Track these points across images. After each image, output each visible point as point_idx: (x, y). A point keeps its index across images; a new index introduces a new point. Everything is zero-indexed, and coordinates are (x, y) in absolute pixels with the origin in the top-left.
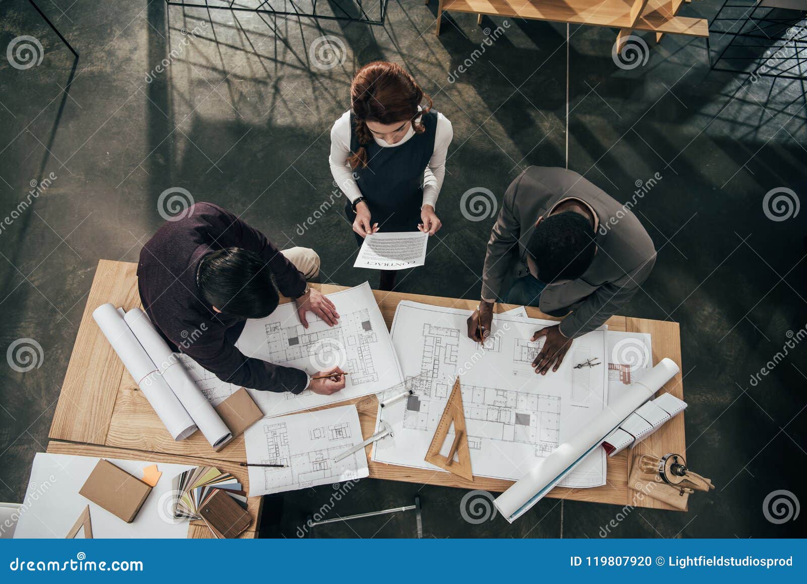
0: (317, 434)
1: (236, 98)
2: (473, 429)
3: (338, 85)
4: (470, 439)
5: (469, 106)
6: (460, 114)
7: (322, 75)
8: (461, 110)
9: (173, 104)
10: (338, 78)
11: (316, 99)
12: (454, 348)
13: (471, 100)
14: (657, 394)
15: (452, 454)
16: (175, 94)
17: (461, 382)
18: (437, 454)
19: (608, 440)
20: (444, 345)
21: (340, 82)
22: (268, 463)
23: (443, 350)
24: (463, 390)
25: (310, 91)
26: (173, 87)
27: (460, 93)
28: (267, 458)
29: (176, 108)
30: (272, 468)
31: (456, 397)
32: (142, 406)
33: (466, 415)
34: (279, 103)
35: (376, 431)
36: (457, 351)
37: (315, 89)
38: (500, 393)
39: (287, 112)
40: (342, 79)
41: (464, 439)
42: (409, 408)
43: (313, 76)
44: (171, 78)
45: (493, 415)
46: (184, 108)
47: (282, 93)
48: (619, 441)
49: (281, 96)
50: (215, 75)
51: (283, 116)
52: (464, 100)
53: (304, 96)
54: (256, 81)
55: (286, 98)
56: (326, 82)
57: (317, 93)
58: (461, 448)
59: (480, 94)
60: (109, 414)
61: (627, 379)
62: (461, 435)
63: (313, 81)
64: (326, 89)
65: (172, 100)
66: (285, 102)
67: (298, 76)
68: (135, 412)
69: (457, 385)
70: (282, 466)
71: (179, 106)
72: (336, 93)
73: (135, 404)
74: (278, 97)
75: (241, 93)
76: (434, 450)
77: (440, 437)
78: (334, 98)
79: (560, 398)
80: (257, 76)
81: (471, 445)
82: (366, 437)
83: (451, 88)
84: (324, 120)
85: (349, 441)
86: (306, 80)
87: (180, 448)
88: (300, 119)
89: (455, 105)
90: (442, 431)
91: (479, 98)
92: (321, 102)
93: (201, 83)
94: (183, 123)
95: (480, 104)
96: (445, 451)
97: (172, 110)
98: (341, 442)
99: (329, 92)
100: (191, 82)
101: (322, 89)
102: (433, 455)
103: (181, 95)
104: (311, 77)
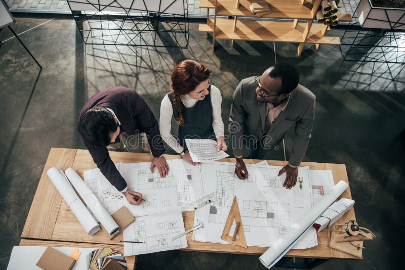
0: (161, 226)
1: (118, 83)
2: (244, 221)
3: (167, 75)
4: (244, 227)
5: (230, 82)
6: (226, 85)
7: (159, 71)
8: (227, 83)
9: (87, 87)
10: (166, 72)
11: (157, 82)
12: (233, 182)
13: (231, 79)
14: (338, 199)
15: (235, 235)
16: (88, 82)
17: (237, 198)
18: (227, 235)
19: (316, 222)
20: (227, 181)
21: (168, 74)
22: (134, 241)
23: (226, 183)
24: (238, 202)
25: (153, 79)
26: (87, 80)
27: (226, 76)
28: (134, 238)
29: (89, 89)
30: (137, 244)
31: (235, 206)
32: (71, 217)
33: (241, 215)
34: (139, 86)
35: (195, 225)
36: (234, 184)
37: (156, 78)
38: (258, 203)
39: (143, 88)
40: (169, 72)
41: (241, 228)
42: (211, 213)
43: (155, 72)
44: (86, 76)
45: (255, 214)
46: (93, 89)
47: (140, 80)
48: (322, 222)
49: (140, 82)
50: (108, 73)
51: (141, 90)
52: (228, 79)
53: (151, 81)
54: (128, 75)
55: (142, 82)
56: (161, 74)
57: (157, 79)
58: (240, 231)
59: (235, 76)
60: (54, 223)
61: (322, 194)
62: (239, 225)
63: (155, 74)
64: (161, 77)
65: (87, 85)
66: (141, 84)
67: (148, 72)
68: (67, 221)
69: (235, 200)
70: (141, 243)
71: (90, 87)
72: (166, 79)
73: (67, 217)
74: (138, 81)
75: (120, 81)
76: (226, 233)
77: (228, 226)
78: (165, 81)
79: (289, 204)
80: (128, 73)
81: (245, 230)
82: (186, 228)
83: (221, 74)
84: (161, 91)
85: (177, 230)
86: (152, 74)
87: (90, 239)
88: (149, 91)
89: (224, 81)
90: (229, 223)
91: (235, 78)
92: (159, 83)
93: (100, 77)
94: (91, 94)
95: (235, 80)
96: (232, 233)
97: (87, 90)
98: (174, 230)
99: (163, 79)
100: (96, 78)
101: (159, 77)
102: (225, 236)
103: (92, 83)
104: (154, 73)
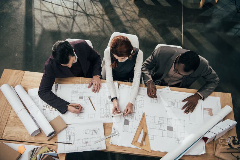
0: (87, 132)
1: (59, 23)
2: (150, 132)
3: (97, 18)
4: (149, 136)
5: (146, 26)
6: (143, 29)
7: (91, 15)
8: (143, 27)
9: (34, 24)
10: (96, 16)
11: (89, 23)
12: (143, 102)
13: (146, 24)
14: (224, 119)
15: (142, 142)
16: (35, 21)
17: (146, 114)
18: (136, 141)
19: (205, 136)
20: (138, 101)
21: (98, 17)
22: (66, 142)
23: (138, 103)
24: (146, 118)
25: (86, 20)
26: (35, 18)
27: (142, 21)
28: (66, 140)
29: (36, 26)
30: (67, 144)
31: (144, 120)
32: (18, 122)
33: (148, 127)
34: (75, 25)
35: (112, 133)
36: (143, 103)
37: (88, 20)
38: (161, 118)
39: (78, 28)
40: (98, 16)
41: (147, 137)
42: (125, 124)
43: (88, 15)
44: (34, 15)
45: (158, 127)
46: (39, 26)
47: (76, 21)
48: (210, 136)
49: (76, 22)
50: (51, 14)
51: (76, 29)
52: (144, 24)
53: (84, 22)
54: (67, 17)
55: (77, 22)
56: (93, 17)
57: (89, 21)
58: (146, 139)
59: (150, 21)
61: (211, 114)
62: (146, 134)
63: (87, 17)
64: (92, 20)
65: (34, 23)
66: (77, 24)
67: (82, 15)
68: (15, 125)
69: (144, 115)
70: (71, 144)
71: (37, 25)
72: (96, 22)
73: (15, 122)
74: (74, 22)
75: (61, 21)
76: (135, 140)
77: (137, 135)
78: (95, 23)
79: (184, 121)
80: (67, 15)
81: (150, 138)
82: (106, 134)
83: (139, 20)
84: (92, 31)
85: (99, 135)
86: (85, 17)
87: (32, 139)
88: (83, 30)
89: (140, 25)
90: (138, 133)
91: (149, 23)
92: (90, 24)
93: (45, 17)
94: (38, 31)
95: (150, 25)
96: (140, 140)
97: (34, 26)
98: (96, 136)
99: (93, 21)
100: (41, 17)
101: (91, 20)
102: (134, 142)
103: (38, 21)
104: (87, 16)
